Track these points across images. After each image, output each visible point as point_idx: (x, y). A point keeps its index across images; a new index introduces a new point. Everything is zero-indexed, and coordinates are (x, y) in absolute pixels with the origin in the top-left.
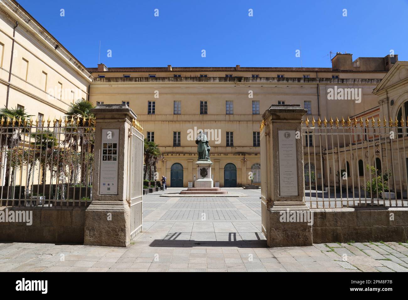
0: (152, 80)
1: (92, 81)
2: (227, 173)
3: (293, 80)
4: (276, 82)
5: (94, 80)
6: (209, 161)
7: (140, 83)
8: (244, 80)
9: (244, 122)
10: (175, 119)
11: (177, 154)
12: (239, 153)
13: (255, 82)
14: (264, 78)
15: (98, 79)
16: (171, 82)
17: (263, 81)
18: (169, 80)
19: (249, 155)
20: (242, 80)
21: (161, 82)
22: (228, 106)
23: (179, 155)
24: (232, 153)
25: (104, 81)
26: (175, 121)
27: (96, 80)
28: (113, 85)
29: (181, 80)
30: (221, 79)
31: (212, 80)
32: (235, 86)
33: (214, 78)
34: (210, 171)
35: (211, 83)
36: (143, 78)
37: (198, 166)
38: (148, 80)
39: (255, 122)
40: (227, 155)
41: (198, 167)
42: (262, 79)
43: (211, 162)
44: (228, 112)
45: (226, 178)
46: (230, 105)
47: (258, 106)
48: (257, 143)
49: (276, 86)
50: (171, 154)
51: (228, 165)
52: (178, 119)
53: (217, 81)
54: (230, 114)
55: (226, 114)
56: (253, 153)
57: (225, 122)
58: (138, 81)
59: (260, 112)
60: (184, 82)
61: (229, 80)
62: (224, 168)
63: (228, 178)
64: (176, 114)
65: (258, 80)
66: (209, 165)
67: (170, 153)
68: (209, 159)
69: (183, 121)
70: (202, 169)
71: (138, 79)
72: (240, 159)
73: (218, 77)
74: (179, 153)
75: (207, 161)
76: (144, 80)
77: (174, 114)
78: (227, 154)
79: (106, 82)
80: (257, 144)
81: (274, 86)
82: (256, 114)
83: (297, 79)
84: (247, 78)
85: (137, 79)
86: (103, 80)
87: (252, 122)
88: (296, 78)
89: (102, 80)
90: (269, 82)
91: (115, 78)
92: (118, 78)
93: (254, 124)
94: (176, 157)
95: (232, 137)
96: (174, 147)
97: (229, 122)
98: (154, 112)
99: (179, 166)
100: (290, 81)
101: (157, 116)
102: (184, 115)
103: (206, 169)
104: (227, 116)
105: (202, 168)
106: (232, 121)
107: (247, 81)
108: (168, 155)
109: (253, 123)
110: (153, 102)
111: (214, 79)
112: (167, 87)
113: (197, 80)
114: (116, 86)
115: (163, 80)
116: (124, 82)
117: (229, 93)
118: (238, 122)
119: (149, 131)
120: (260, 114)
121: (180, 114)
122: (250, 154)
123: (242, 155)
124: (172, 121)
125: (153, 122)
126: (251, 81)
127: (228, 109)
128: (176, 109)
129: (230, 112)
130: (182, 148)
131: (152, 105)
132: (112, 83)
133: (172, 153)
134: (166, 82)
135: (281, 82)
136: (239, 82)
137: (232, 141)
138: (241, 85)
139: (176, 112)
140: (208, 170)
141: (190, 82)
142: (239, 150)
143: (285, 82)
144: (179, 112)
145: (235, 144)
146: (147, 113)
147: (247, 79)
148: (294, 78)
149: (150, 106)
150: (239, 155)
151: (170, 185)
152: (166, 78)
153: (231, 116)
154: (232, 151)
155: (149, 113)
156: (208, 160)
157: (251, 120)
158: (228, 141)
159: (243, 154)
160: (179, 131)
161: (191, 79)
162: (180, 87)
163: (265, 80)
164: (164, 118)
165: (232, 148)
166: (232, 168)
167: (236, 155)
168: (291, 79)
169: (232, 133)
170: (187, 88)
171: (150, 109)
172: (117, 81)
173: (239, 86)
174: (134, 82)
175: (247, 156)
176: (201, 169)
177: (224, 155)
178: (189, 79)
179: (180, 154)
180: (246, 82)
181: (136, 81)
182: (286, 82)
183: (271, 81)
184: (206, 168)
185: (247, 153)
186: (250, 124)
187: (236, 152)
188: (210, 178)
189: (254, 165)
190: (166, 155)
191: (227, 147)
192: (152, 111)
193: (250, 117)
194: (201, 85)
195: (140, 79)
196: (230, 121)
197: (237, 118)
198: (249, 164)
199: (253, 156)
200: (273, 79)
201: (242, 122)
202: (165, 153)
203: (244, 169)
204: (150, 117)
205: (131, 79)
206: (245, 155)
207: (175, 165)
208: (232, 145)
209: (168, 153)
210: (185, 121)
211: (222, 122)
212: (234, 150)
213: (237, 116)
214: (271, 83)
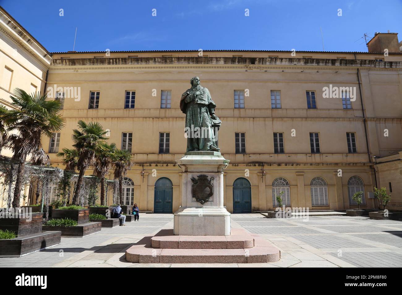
0: (131, 62)
1: (51, 64)
2: (238, 192)
3: (326, 63)
4: (303, 64)
5: (54, 62)
6: (218, 156)
7: (115, 66)
8: (259, 62)
9: (260, 119)
10: (162, 115)
11: (164, 165)
12: (254, 163)
13: (273, 65)
14: (286, 59)
15: (58, 61)
16: (157, 65)
17: (285, 63)
18: (155, 61)
19: (268, 165)
20: (256, 62)
21: (143, 65)
22: (237, 97)
23: (167, 166)
24: (244, 163)
25: (66, 64)
26: (162, 118)
27: (56, 62)
28: (79, 71)
29: (171, 62)
30: (226, 60)
31: (214, 62)
32: (246, 71)
33: (218, 59)
34: (220, 184)
35: (213, 66)
36: (119, 59)
37: (186, 168)
38: (126, 62)
39: (275, 119)
40: (238, 166)
41: (186, 172)
42: (283, 60)
43: (222, 158)
44: (237, 106)
45: (236, 200)
46: (239, 96)
47: (278, 97)
48: (279, 148)
49: (302, 72)
50: (155, 164)
51: (238, 181)
52: (167, 115)
53: (222, 62)
54: (239, 108)
55: (235, 108)
56: (275, 163)
57: (232, 119)
58: (113, 63)
59: (281, 106)
60: (176, 64)
61: (239, 62)
62: (233, 185)
63: (239, 200)
64: (164, 108)
65: (278, 62)
66: (218, 168)
67: (154, 162)
68: (217, 151)
69: (173, 118)
70: (197, 178)
71: (113, 61)
72: (256, 172)
73: (223, 58)
74: (167, 163)
75: (213, 154)
76: (121, 62)
77: (161, 108)
78: (237, 164)
79: (69, 65)
80: (279, 150)
81: (300, 71)
82: (276, 108)
83: (330, 62)
84: (263, 58)
85: (111, 61)
86: (66, 62)
87: (271, 119)
88: (329, 60)
89: (64, 63)
90: (293, 64)
91: (81, 60)
92: (84, 59)
93: (275, 122)
94: (163, 168)
95: (243, 140)
96: (160, 155)
97: (239, 119)
98: (133, 106)
99: (167, 181)
100: (321, 64)
101: (137, 111)
102: (175, 109)
103: (209, 178)
104: (236, 111)
105: (196, 176)
106: (244, 118)
107: (263, 64)
108: (150, 165)
109: (273, 121)
110: (132, 92)
111: (217, 61)
112: (152, 73)
113: (193, 62)
114: (83, 71)
115: (146, 62)
116: (93, 65)
117: (238, 80)
118: (252, 119)
119: (125, 131)
120: (283, 108)
121: (170, 108)
122: (270, 164)
123: (259, 165)
124: (158, 118)
125: (131, 119)
126: (268, 63)
127: (237, 102)
128: (164, 102)
129: (239, 106)
130: (171, 155)
131: (131, 96)
132: (77, 66)
133: (157, 163)
134: (151, 64)
135: (309, 65)
136: (251, 65)
137: (243, 145)
138: (254, 70)
139: (164, 106)
140: (214, 182)
141: (184, 64)
142: (254, 158)
143: (315, 64)
144: (168, 106)
145: (248, 150)
146: (123, 106)
147: (262, 60)
148: (327, 59)
149: (128, 98)
150: (255, 166)
151: (153, 210)
152: (151, 59)
153: (242, 110)
154: (244, 160)
155: (127, 107)
156: (215, 152)
157: (270, 116)
158: (237, 145)
159: (261, 164)
160: (167, 131)
161: (185, 60)
162: (170, 72)
163: (287, 62)
164: (146, 113)
165: (244, 155)
166: (244, 186)
167: (251, 166)
168: (323, 60)
169: (243, 135)
170: (179, 72)
171: (127, 102)
172: (84, 64)
173: (251, 71)
174: (106, 66)
175: (266, 167)
176: (193, 180)
177: (233, 165)
178: (183, 60)
179: (169, 164)
180: (261, 65)
181: (109, 63)
182: (317, 64)
183: (295, 63)
184: (209, 176)
185: (265, 163)
186: (269, 122)
187: (250, 161)
188: (222, 206)
189: (276, 180)
190: (148, 166)
191: (237, 155)
192: (130, 104)
193: (269, 112)
194: (199, 69)
195: (114, 60)
196: (240, 117)
197: (250, 113)
198: (269, 179)
199: (275, 167)
200: (298, 61)
201: (258, 119)
202: (146, 163)
203: (262, 187)
204: (128, 111)
205: (103, 61)
206: (263, 166)
207: (161, 181)
208: (244, 152)
209: (150, 163)
210: (176, 118)
211: (229, 119)
212: (247, 158)
213: (250, 111)
214: (295, 66)
